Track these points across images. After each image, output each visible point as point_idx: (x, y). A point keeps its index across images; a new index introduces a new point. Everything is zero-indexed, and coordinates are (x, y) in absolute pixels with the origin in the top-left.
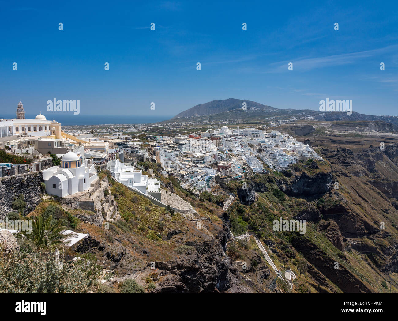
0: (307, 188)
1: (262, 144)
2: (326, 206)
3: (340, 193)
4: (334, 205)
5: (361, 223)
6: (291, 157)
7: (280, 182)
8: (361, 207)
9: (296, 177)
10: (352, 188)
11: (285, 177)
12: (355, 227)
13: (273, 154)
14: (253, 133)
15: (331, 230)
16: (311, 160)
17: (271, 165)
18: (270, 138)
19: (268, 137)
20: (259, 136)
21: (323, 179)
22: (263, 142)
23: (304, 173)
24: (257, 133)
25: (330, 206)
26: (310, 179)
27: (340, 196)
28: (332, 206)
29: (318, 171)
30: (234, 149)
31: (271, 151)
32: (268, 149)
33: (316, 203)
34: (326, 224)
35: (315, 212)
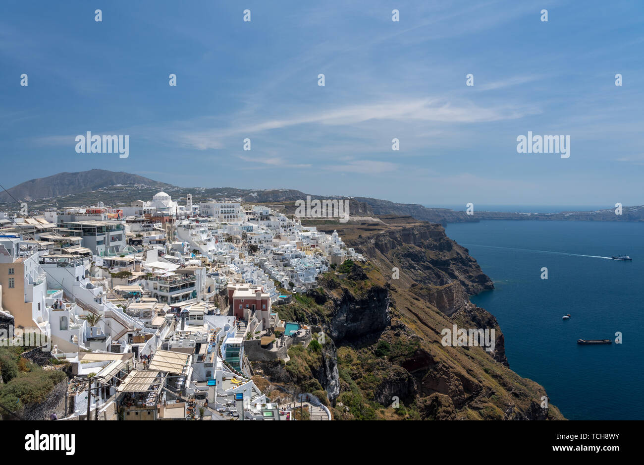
0: (353, 324)
1: (249, 234)
2: (395, 357)
3: (407, 325)
4: (411, 353)
5: (457, 380)
6: (314, 259)
7: (313, 319)
8: (439, 346)
9: (335, 301)
10: (408, 309)
11: (318, 306)
12: (450, 391)
13: (281, 254)
14: (223, 209)
15: (446, 416)
16: (349, 263)
17: (283, 280)
18: (258, 220)
19: (254, 219)
20: (237, 217)
21: (379, 300)
22: (250, 229)
23: (346, 291)
24: (232, 209)
25: (402, 355)
26: (357, 303)
27: (407, 329)
28: (406, 356)
29: (369, 284)
30: (203, 248)
31: (274, 249)
32: (264, 245)
33: (372, 353)
34: (429, 403)
35: (403, 380)
